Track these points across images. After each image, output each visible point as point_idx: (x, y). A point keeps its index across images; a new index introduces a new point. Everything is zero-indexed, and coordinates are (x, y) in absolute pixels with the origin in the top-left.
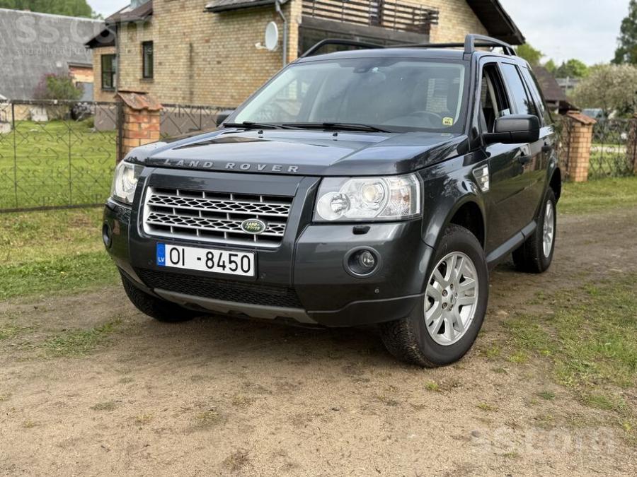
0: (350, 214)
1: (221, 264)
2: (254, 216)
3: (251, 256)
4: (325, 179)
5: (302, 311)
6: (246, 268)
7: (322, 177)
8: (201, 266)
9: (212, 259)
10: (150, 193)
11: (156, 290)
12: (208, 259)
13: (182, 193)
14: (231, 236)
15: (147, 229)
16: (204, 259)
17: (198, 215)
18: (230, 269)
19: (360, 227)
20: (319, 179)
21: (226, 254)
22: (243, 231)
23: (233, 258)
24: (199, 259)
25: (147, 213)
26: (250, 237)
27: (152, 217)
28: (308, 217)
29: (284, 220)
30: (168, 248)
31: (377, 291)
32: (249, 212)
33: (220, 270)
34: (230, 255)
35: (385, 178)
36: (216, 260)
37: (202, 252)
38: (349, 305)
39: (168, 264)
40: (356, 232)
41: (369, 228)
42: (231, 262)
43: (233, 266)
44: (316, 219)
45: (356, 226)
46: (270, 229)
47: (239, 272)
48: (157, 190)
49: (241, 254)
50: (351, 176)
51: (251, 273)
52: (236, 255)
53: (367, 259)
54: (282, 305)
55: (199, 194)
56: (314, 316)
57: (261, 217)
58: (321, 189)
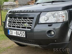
0: (48, 22)
1: (19, 34)
2: (26, 23)
4: (42, 12)
5: (38, 46)
6: (24, 35)
7: (41, 12)
8: (15, 35)
9: (17, 33)
10: (8, 18)
14: (22, 27)
15: (7, 26)
19: (50, 25)
20: (40, 13)
22: (24, 26)
23: (21, 33)
24: (15, 33)
26: (25, 28)
27: (8, 24)
28: (37, 22)
29: (32, 23)
31: (56, 41)
33: (19, 36)
34: (21, 32)
35: (57, 12)
38: (49, 45)
40: (49, 26)
41: (52, 25)
42: (21, 34)
44: (39, 23)
45: (48, 24)
46: (29, 25)
48: (10, 18)
50: (48, 12)
51: (25, 36)
53: (53, 33)
56: (41, 47)
57: (28, 23)
58: (41, 15)
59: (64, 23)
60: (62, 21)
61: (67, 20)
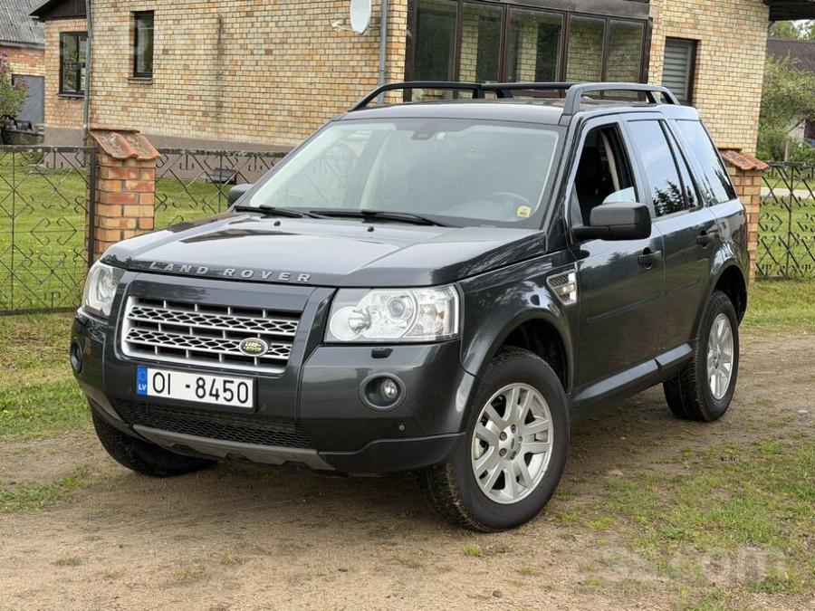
0: (368, 335)
1: (214, 392)
2: (255, 335)
3: (250, 383)
4: (341, 290)
5: (313, 452)
6: (243, 397)
7: (338, 288)
8: (190, 396)
9: (203, 387)
10: (130, 304)
11: (136, 427)
12: (199, 387)
13: (171, 304)
14: (228, 358)
15: (126, 349)
16: (194, 386)
17: (188, 332)
18: (225, 398)
19: (381, 350)
20: (333, 290)
21: (220, 380)
22: (242, 353)
23: (228, 386)
24: (188, 386)
25: (126, 329)
26: (249, 361)
27: (133, 334)
28: (318, 336)
29: (289, 339)
30: (151, 372)
31: (402, 427)
32: (248, 330)
33: (212, 400)
34: (225, 382)
35: (414, 290)
36: (208, 388)
37: (192, 378)
38: (369, 445)
39: (151, 392)
40: (376, 355)
41: (391, 351)
42: (225, 390)
43: (228, 395)
44: (328, 339)
45: (374, 348)
46: (274, 350)
47: (235, 403)
48: (141, 301)
49: (237, 381)
50: (372, 288)
51: (249, 404)
52: (232, 382)
53: (389, 390)
54: (288, 445)
55: (190, 306)
56: (328, 459)
57: (263, 336)
58: (335, 304)
59: (439, 345)
60: (433, 338)
61: (456, 331)
